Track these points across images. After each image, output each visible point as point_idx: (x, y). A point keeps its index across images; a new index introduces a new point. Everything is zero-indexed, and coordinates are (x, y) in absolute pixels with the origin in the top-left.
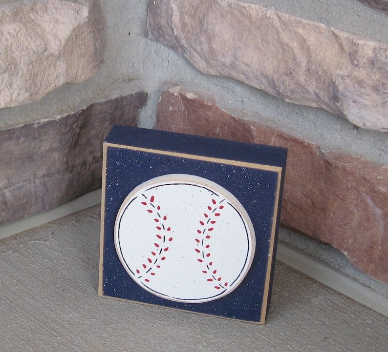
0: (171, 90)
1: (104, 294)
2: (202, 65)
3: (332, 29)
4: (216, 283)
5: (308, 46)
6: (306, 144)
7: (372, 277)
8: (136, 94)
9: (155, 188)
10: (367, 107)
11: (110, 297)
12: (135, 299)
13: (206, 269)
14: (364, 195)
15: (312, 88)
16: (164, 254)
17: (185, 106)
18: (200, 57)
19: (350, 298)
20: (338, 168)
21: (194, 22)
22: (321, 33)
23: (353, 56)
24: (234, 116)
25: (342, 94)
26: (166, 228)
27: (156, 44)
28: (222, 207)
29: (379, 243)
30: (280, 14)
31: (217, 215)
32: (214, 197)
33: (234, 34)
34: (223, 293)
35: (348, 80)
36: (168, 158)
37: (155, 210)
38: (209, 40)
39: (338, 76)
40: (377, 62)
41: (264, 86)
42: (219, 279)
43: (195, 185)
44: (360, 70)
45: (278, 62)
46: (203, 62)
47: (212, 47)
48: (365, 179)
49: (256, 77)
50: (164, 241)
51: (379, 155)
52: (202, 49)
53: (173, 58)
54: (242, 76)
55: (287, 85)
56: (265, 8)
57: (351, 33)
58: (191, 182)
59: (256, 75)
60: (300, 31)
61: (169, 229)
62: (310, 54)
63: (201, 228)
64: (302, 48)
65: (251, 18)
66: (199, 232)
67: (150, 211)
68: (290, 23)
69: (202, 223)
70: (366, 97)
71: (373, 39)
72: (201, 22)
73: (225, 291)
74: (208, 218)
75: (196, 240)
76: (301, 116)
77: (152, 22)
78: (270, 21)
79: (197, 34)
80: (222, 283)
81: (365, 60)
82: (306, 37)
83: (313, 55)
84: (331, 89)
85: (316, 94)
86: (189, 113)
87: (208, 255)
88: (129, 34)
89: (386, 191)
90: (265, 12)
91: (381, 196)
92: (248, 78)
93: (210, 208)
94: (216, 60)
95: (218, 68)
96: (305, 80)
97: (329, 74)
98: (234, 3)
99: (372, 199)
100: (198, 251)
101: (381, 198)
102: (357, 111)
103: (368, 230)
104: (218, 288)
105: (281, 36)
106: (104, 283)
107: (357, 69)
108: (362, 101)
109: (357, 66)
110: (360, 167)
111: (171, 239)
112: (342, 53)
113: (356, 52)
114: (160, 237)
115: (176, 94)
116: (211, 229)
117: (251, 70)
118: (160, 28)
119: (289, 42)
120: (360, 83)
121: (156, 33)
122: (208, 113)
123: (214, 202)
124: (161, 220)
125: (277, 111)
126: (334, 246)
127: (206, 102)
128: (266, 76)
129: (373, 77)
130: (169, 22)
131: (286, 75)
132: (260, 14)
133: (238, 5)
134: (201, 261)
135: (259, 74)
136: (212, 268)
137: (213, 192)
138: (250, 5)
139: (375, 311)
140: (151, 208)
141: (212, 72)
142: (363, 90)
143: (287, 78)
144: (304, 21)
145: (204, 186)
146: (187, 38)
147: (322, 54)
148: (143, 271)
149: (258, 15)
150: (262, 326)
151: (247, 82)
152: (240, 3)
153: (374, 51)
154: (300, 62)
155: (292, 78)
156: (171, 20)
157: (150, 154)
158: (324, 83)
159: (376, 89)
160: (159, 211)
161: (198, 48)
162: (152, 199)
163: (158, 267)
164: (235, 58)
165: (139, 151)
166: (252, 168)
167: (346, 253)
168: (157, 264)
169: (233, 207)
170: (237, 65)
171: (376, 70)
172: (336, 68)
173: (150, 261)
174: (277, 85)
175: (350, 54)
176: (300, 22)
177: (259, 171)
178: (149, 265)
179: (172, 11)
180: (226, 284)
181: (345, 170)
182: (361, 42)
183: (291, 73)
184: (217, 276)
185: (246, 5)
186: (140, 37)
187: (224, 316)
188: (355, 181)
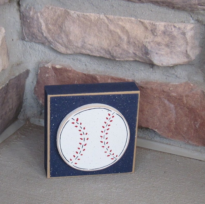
0: (46, 66)
1: (51, 177)
2: (63, 50)
3: (139, 19)
4: (111, 157)
5: (126, 30)
6: (126, 80)
7: (171, 139)
8: (26, 71)
9: (79, 114)
10: (163, 55)
11: (54, 177)
12: (68, 175)
13: (106, 151)
14: (163, 99)
15: (131, 50)
16: (84, 147)
17: (54, 73)
18: (62, 45)
19: (162, 152)
20: (148, 88)
21: (55, 28)
22: (132, 22)
23: (153, 31)
24: (84, 73)
25: (150, 51)
26: (85, 134)
27: (30, 43)
28: (113, 117)
29: (174, 121)
30: (108, 16)
31: (111, 121)
32: (109, 112)
33: (81, 31)
34: (115, 161)
35: (152, 44)
36: (83, 97)
37: (79, 125)
38: (67, 36)
39: (146, 42)
40: (167, 32)
41: (103, 54)
42: (113, 154)
43: (99, 108)
44: (158, 37)
45: (109, 41)
46: (63, 48)
47: (70, 39)
48: (164, 91)
49: (98, 51)
50: (84, 140)
51: (166, 79)
52: (63, 41)
53: (41, 49)
54: (88, 52)
55: (117, 52)
56: (98, 15)
57: (149, 20)
58: (98, 107)
59: (98, 50)
60: (120, 23)
61: (86, 134)
62: (128, 34)
63: (103, 130)
64: (122, 31)
65: (91, 21)
66: (102, 132)
67: (76, 126)
68: (114, 20)
69: (103, 127)
70: (162, 50)
71: (162, 21)
72: (61, 27)
73: (116, 160)
74: (106, 124)
75: (101, 136)
76: (121, 67)
77: (27, 31)
78: (103, 20)
79: (59, 34)
80: (115, 156)
81: (160, 32)
82: (124, 25)
83: (130, 34)
84: (143, 49)
85: (135, 54)
86: (57, 76)
87: (107, 143)
88: (13, 40)
89: (176, 95)
90: (99, 16)
91: (174, 98)
92: (92, 52)
93: (107, 118)
94: (73, 46)
95: (74, 49)
96: (127, 47)
97: (141, 42)
98: (81, 14)
99: (168, 100)
100: (102, 142)
101: (174, 99)
102: (158, 58)
103: (167, 116)
104: (113, 159)
105: (110, 27)
106: (51, 170)
107: (156, 37)
108: (160, 53)
109: (156, 35)
110: (159, 86)
111: (88, 139)
112: (146, 31)
113: (156, 29)
114: (82, 139)
115: (50, 67)
116: (108, 129)
117: (94, 47)
118: (34, 34)
119: (115, 30)
120: (159, 44)
121: (30, 37)
122: (70, 74)
123: (109, 115)
124: (82, 130)
125: (106, 67)
126: (150, 128)
127: (68, 68)
128: (104, 49)
129: (165, 40)
130: (40, 30)
131: (116, 46)
132: (97, 18)
133: (84, 15)
134: (103, 147)
135: (99, 49)
136: (109, 149)
137: (109, 110)
138: (90, 14)
139: (177, 155)
140: (77, 125)
141: (69, 52)
142: (160, 47)
143: (117, 48)
144: (122, 18)
145: (104, 108)
146: (52, 37)
147: (135, 33)
148: (73, 159)
149: (95, 18)
150: (133, 174)
151: (91, 54)
152: (84, 14)
153: (165, 27)
154: (123, 39)
155: (120, 48)
156: (41, 29)
157: (73, 97)
158: (139, 47)
159: (167, 46)
160: (81, 126)
161: (61, 41)
162: (77, 120)
163: (82, 155)
164: (84, 43)
165: (67, 96)
166: (126, 94)
167: (156, 130)
168: (81, 153)
169: (119, 115)
170: (86, 46)
171: (166, 36)
172: (145, 39)
173: (77, 153)
174: (112, 52)
175: (151, 30)
176: (121, 18)
177: (129, 95)
178: (76, 155)
179: (41, 24)
180: (117, 156)
181: (152, 89)
182: (157, 23)
183: (119, 45)
184: (112, 153)
185: (88, 14)
186: (19, 41)
187: (114, 173)
188: (158, 93)
